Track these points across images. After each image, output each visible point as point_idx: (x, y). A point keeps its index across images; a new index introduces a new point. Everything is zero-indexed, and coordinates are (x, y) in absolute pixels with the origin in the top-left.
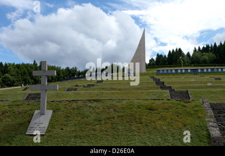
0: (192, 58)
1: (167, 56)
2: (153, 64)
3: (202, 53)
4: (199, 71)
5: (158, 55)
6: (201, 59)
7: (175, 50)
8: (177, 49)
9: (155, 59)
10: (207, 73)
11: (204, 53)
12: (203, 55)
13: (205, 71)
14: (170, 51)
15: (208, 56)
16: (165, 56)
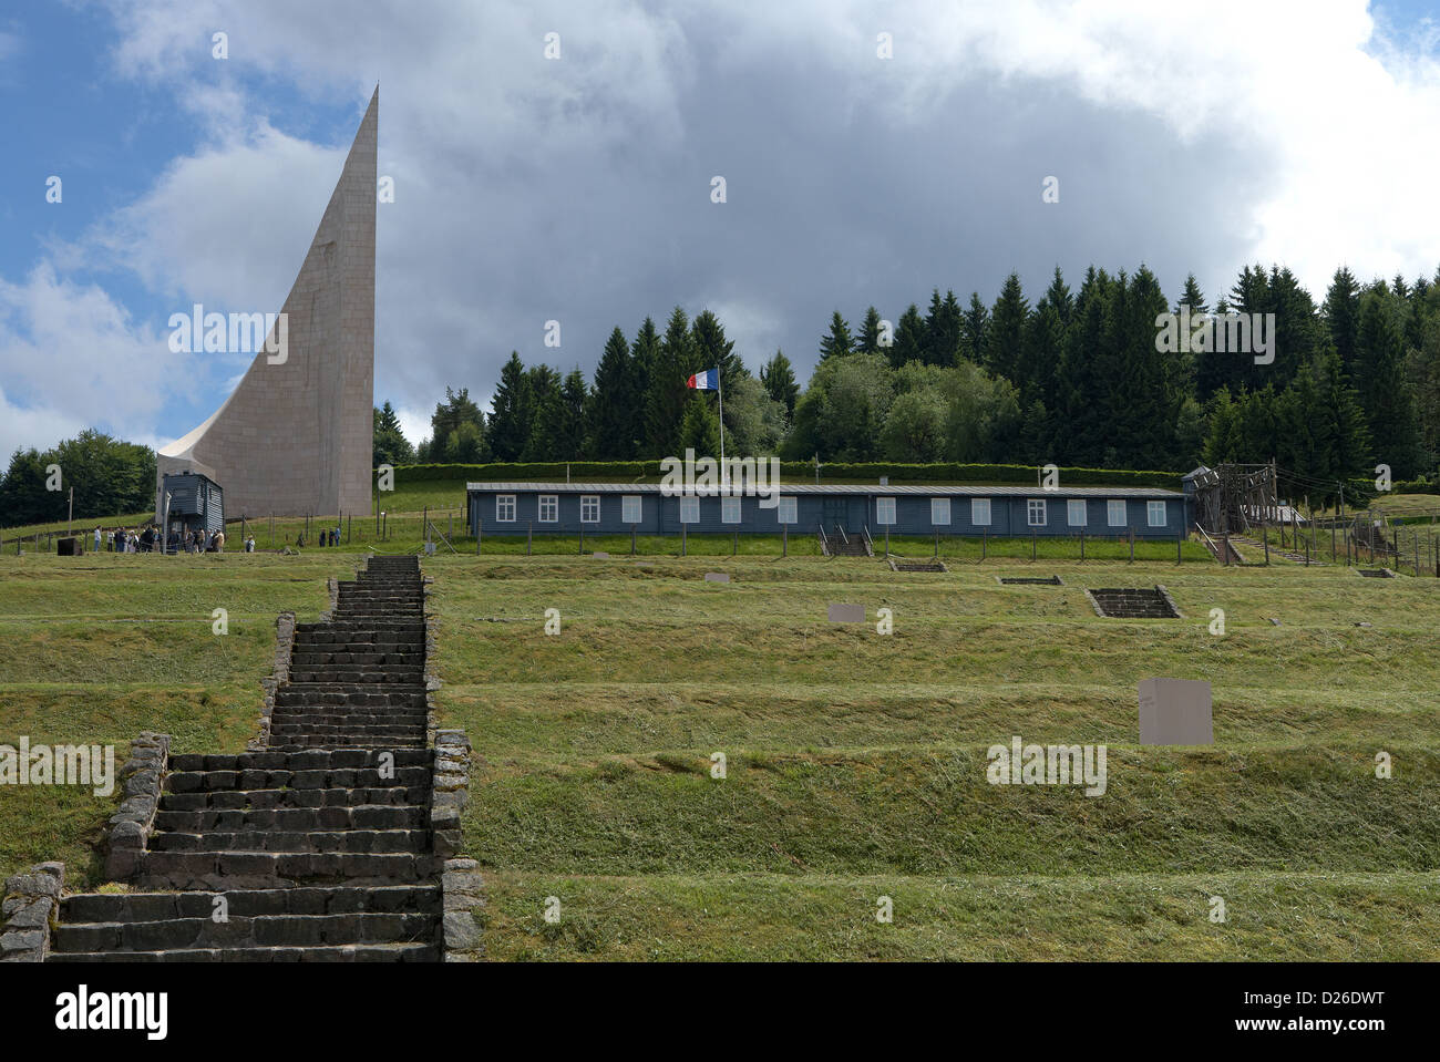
0: (813, 407)
1: (590, 383)
2: (467, 451)
3: (897, 363)
4: (886, 513)
5: (512, 370)
6: (890, 419)
7: (662, 331)
8: (677, 327)
9: (487, 408)
10: (963, 533)
11: (914, 370)
12: (902, 386)
13: (941, 514)
14: (616, 341)
15: (949, 391)
16: (575, 382)
